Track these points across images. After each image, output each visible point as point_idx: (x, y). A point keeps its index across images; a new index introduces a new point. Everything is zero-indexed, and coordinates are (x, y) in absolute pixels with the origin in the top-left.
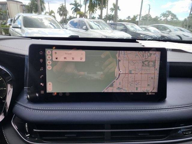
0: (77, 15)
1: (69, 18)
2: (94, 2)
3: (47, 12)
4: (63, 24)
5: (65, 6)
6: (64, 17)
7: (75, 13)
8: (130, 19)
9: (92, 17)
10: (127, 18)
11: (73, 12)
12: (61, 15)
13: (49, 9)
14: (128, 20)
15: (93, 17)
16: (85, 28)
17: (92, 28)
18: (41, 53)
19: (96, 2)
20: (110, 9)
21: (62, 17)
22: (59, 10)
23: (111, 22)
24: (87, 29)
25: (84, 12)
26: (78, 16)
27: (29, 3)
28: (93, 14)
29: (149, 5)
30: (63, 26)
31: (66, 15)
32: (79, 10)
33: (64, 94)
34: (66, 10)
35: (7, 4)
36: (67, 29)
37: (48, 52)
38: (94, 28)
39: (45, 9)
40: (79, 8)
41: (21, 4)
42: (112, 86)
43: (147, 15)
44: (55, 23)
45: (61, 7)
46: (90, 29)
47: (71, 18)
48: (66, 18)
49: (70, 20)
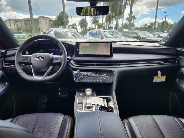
0: (95, 27)
1: (88, 29)
2: (111, 14)
3: (71, 25)
4: (83, 35)
5: (85, 19)
6: (85, 28)
7: (94, 24)
8: (146, 27)
9: (109, 26)
10: (144, 26)
11: (92, 24)
12: (82, 27)
13: (72, 22)
14: (144, 28)
15: (111, 26)
16: (101, 37)
17: (106, 37)
18: (78, 44)
19: (113, 14)
20: (126, 19)
21: (82, 29)
22: (80, 23)
23: (127, 30)
24: (102, 38)
25: (102, 23)
26: (97, 27)
27: (56, 18)
28: (110, 24)
29: (166, 13)
30: (83, 36)
31: (86, 27)
32: (97, 22)
33: (84, 55)
34: (86, 22)
35: (38, 20)
36: (86, 38)
37: (80, 43)
38: (108, 37)
39: (69, 23)
40: (97, 19)
41: (49, 19)
42: (97, 53)
43: (164, 22)
44: (76, 34)
45: (82, 20)
46: (105, 38)
47: (90, 29)
48: (86, 29)
49: (90, 30)
